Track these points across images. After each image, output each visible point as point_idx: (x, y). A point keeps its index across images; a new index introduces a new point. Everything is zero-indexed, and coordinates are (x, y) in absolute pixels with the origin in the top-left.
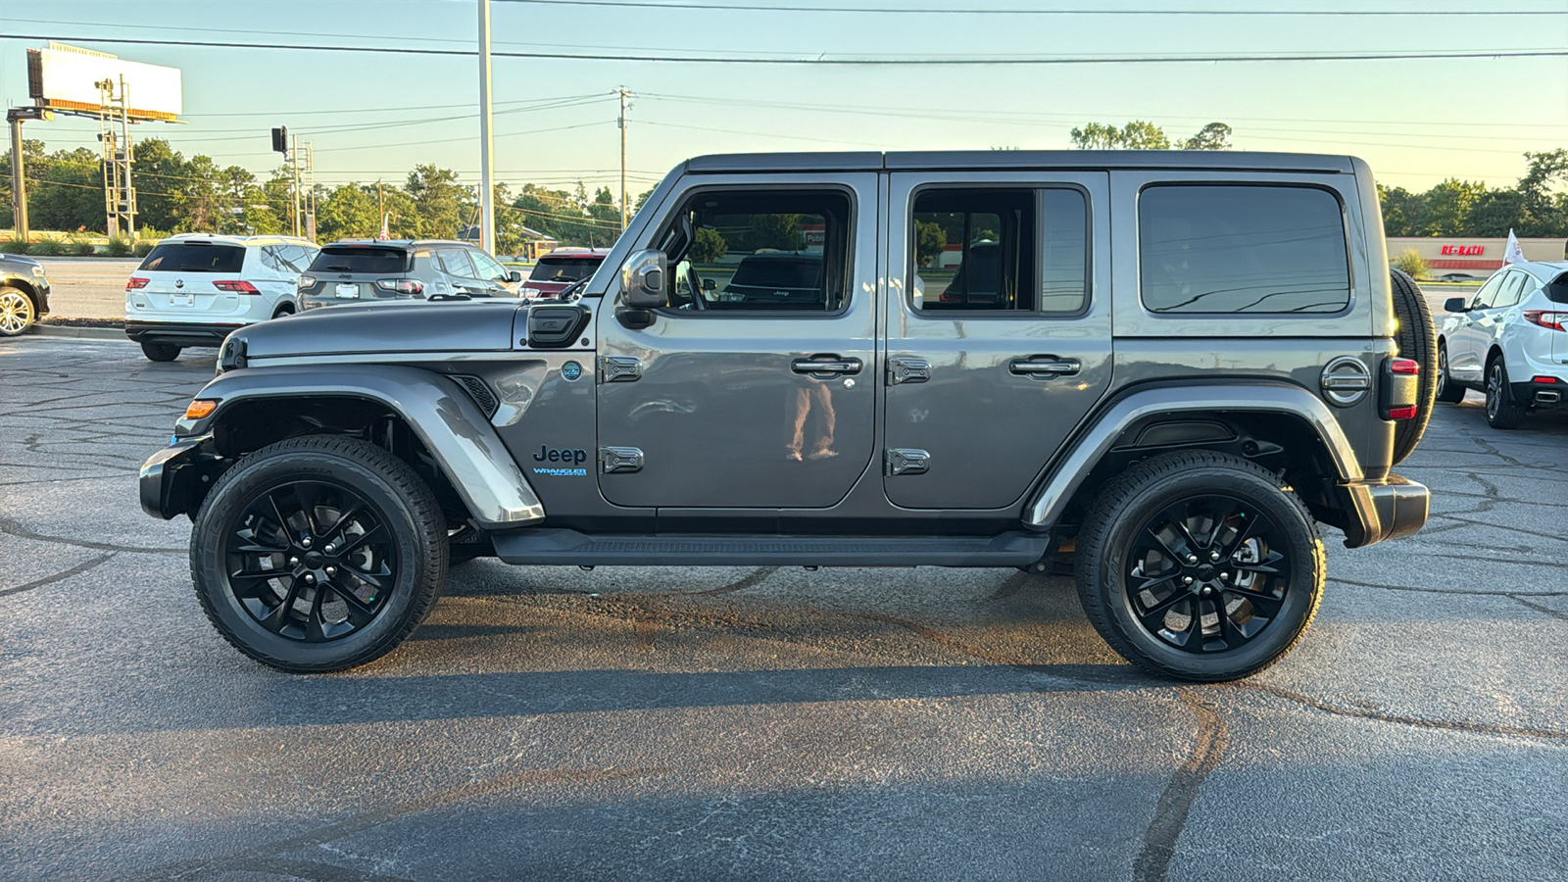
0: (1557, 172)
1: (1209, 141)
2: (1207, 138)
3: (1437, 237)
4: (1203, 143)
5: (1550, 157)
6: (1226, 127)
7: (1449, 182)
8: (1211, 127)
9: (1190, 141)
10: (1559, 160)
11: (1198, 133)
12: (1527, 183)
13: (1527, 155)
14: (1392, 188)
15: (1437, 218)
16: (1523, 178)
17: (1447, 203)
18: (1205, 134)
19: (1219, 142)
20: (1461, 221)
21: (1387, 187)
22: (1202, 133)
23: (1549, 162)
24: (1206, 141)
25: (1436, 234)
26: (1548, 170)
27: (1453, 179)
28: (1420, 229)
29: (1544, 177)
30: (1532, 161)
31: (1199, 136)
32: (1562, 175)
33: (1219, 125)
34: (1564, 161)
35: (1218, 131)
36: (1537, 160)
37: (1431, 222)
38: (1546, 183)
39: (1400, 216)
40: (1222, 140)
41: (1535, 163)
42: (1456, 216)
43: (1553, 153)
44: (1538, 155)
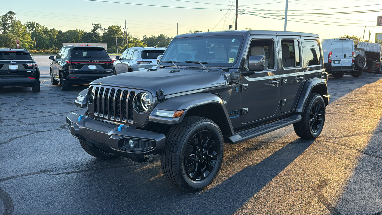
0: (99, 28)
1: (9, 16)
2: (9, 15)
3: (75, 43)
4: (8, 17)
5: (97, 25)
6: (14, 13)
7: (76, 30)
8: (9, 12)
9: (4, 16)
10: (99, 26)
11: (6, 14)
12: (93, 31)
13: (92, 24)
14: (59, 30)
15: (74, 38)
16: (92, 29)
17: (76, 35)
18: (8, 14)
19: (12, 17)
20: (80, 39)
21: (57, 30)
22: (7, 14)
23: (97, 26)
24: (8, 16)
25: (75, 42)
26: (97, 28)
27: (76, 29)
28: (71, 41)
29: (97, 29)
30: (93, 26)
31: (6, 15)
32: (100, 29)
33: (12, 12)
34: (100, 26)
35: (12, 14)
36: (95, 25)
37: (73, 39)
38: (97, 31)
39: (65, 37)
40: (13, 16)
41: (94, 26)
42: (79, 38)
43: (98, 24)
44: (95, 24)
